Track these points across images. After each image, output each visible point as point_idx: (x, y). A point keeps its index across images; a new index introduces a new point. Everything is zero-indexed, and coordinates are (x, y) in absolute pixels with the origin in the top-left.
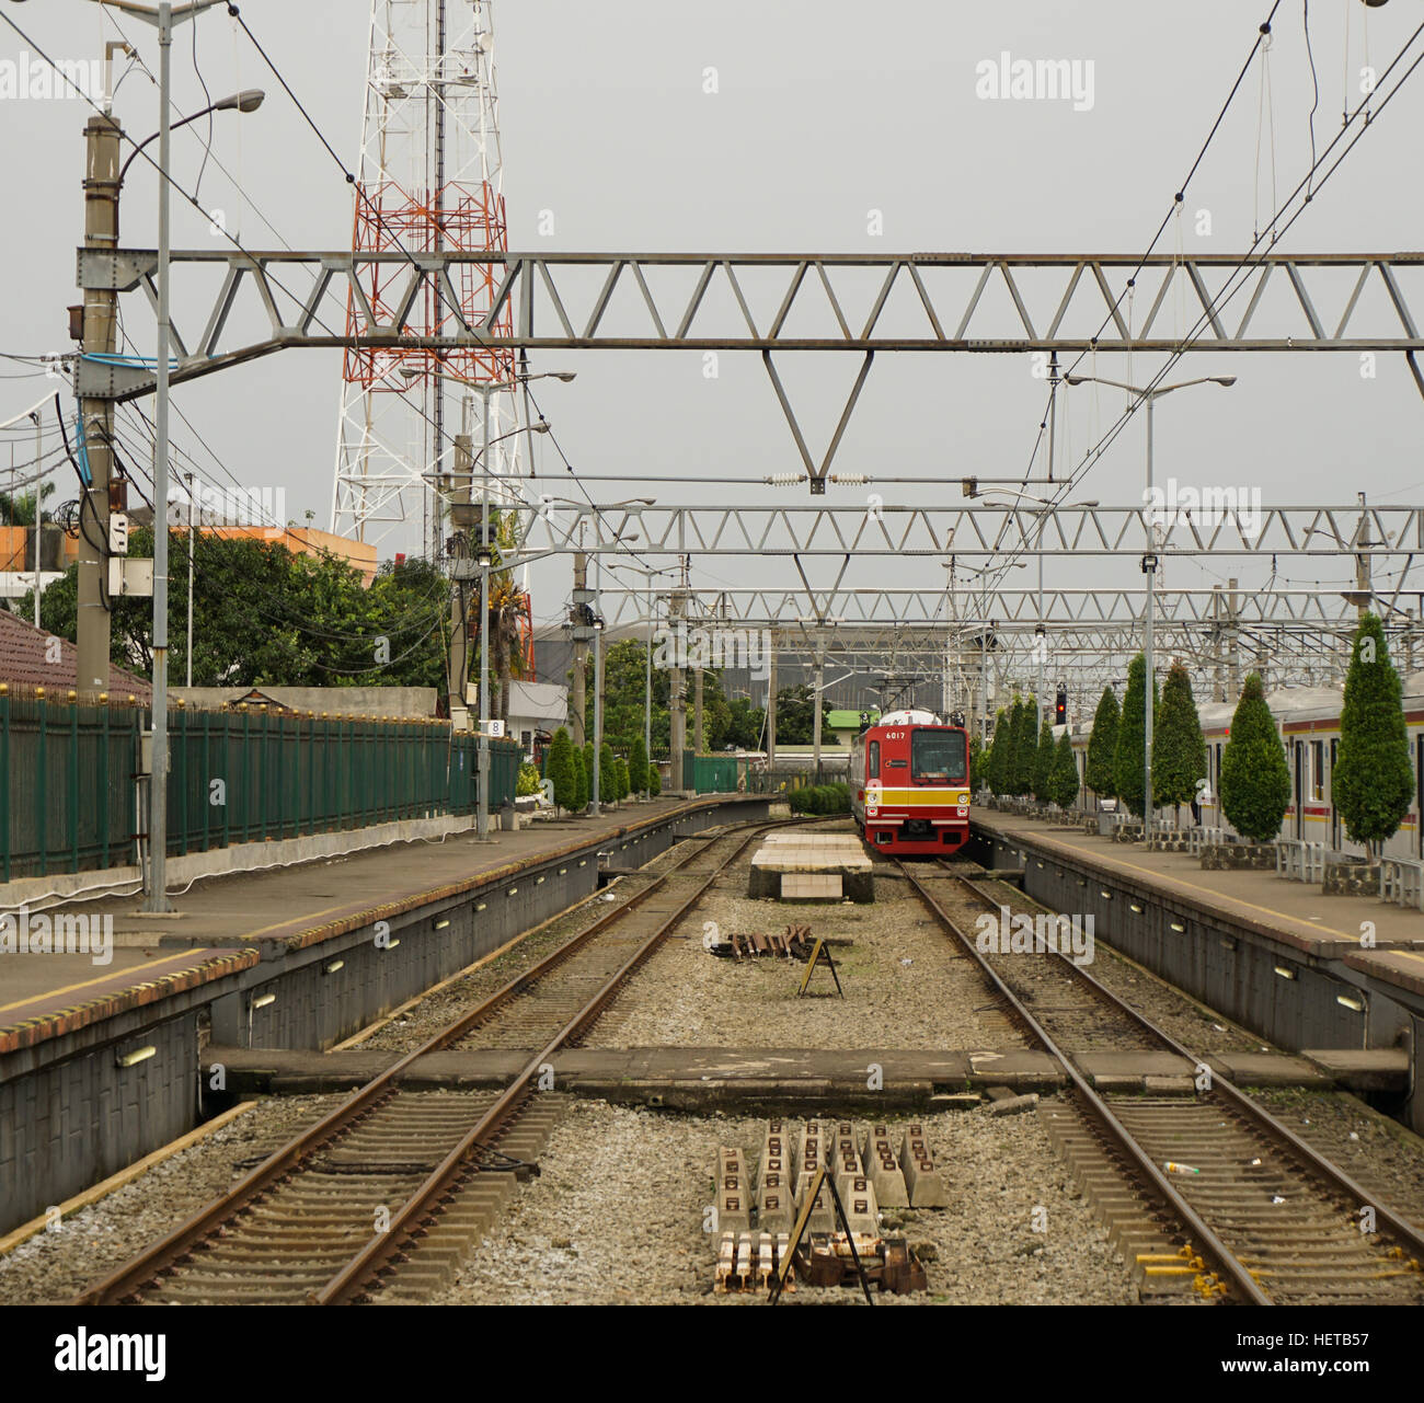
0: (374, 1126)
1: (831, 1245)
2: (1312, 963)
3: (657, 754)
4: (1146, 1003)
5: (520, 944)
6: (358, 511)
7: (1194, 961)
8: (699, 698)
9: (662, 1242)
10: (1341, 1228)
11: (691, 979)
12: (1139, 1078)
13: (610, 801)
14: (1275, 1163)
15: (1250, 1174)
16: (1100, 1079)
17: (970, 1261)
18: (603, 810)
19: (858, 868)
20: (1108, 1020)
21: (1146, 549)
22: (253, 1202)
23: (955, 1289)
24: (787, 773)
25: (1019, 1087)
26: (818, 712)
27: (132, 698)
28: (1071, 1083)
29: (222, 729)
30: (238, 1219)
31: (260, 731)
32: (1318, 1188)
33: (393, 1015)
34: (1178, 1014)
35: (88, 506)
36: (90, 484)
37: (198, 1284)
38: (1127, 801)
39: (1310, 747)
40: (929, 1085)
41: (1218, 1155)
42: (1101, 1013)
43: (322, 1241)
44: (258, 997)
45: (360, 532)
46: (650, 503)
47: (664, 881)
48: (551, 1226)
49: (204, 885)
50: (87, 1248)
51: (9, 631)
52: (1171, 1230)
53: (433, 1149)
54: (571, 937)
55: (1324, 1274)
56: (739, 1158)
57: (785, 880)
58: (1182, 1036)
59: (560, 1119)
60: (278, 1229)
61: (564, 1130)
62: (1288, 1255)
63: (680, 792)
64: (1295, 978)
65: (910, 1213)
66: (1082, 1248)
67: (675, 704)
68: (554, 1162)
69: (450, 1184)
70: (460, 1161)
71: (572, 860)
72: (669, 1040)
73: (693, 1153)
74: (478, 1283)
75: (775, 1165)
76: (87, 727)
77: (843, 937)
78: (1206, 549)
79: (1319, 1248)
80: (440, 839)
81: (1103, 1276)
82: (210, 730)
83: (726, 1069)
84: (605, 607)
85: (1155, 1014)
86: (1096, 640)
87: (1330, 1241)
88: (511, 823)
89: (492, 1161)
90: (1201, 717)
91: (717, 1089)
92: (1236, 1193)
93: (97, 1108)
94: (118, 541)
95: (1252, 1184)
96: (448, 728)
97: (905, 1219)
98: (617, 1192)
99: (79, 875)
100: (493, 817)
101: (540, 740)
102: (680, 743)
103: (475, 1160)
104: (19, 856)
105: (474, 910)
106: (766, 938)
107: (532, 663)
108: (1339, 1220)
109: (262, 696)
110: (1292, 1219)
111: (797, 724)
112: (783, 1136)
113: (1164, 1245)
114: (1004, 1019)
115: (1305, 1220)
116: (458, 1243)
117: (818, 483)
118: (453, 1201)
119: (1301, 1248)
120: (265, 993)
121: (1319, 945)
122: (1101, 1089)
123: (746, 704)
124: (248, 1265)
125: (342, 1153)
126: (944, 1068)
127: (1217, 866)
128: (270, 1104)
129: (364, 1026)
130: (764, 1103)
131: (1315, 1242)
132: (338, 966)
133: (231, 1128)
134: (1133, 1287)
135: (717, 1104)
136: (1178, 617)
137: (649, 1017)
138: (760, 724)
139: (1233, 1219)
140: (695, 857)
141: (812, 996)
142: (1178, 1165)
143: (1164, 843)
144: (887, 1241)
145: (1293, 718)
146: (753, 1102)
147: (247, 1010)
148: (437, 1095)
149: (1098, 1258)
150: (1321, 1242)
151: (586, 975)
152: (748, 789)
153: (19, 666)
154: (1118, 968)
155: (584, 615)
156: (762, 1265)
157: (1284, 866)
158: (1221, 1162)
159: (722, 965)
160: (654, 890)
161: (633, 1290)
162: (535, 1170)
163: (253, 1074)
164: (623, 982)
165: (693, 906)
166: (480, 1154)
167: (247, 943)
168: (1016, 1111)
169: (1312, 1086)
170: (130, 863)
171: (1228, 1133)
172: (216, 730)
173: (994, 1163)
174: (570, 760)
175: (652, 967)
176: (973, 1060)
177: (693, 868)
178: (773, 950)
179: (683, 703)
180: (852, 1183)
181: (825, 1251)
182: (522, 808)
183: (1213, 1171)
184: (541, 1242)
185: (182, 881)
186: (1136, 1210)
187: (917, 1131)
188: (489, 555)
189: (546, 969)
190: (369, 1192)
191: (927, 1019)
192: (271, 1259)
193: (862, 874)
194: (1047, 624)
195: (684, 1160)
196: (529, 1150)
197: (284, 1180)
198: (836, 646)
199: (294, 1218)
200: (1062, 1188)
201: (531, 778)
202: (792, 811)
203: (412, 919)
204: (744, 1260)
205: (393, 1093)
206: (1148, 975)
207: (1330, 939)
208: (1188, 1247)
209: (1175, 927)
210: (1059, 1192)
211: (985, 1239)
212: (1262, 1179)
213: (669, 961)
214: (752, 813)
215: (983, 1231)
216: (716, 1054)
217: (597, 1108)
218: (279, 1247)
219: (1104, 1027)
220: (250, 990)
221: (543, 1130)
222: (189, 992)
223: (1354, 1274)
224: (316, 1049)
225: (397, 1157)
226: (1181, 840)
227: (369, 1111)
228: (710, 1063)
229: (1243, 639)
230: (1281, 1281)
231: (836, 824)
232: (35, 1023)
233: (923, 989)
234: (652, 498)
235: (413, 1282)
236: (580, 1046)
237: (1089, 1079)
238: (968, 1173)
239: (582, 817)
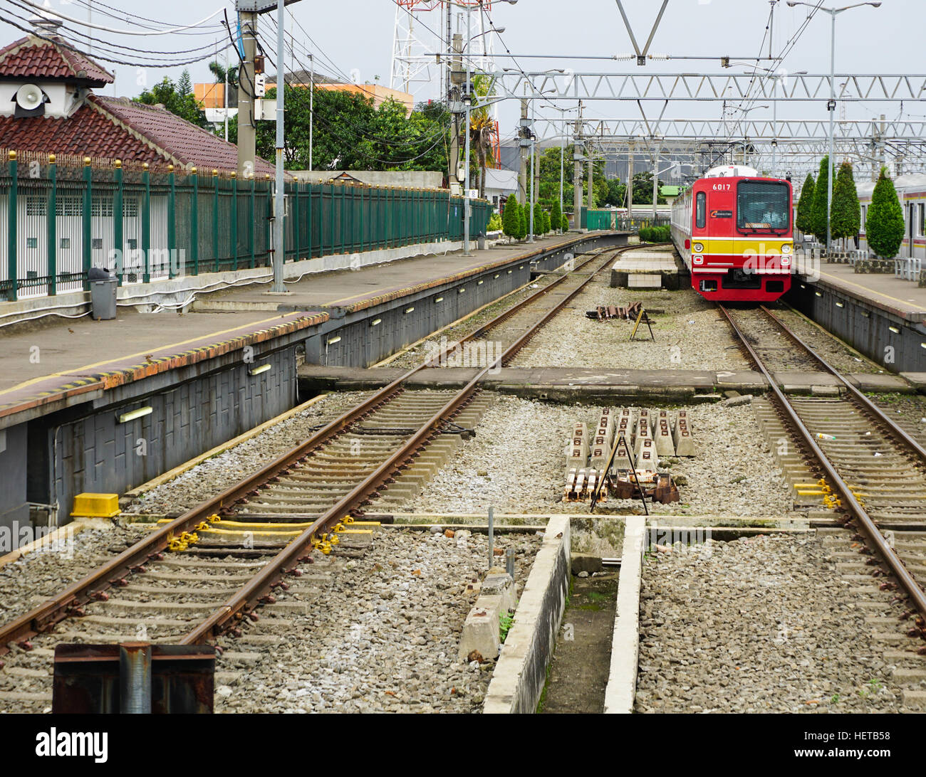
0: (389, 408)
1: (628, 476)
2: (907, 325)
3: (567, 209)
4: (820, 346)
5: (483, 311)
6: (405, 76)
7: (848, 323)
8: (590, 179)
9: (538, 473)
10: (910, 470)
11: (572, 330)
12: (809, 387)
13: (540, 234)
14: (878, 434)
15: (864, 440)
16: (787, 387)
17: (705, 486)
18: (535, 239)
19: (670, 271)
20: (797, 355)
21: (830, 98)
22: (316, 449)
23: (695, 501)
24: (638, 220)
25: (742, 391)
26: (656, 186)
27: (267, 176)
28: (771, 389)
29: (319, 193)
30: (307, 458)
31: (341, 195)
32: (900, 448)
33: (408, 349)
34: (836, 352)
35: (243, 71)
36: (244, 58)
37: (280, 493)
38: (818, 235)
39: (918, 206)
40: (693, 389)
41: (847, 429)
42: (794, 351)
43: (351, 471)
44: (330, 338)
45: (406, 88)
46: (561, 71)
47: (566, 277)
48: (479, 463)
49: (307, 277)
50: (222, 473)
51: (204, 139)
52: (816, 470)
53: (419, 421)
54: (512, 306)
55: (897, 495)
56: (584, 429)
57: (630, 277)
58: (836, 364)
59: (490, 406)
60: (328, 464)
61: (492, 412)
62: (878, 485)
63: (579, 230)
64: (900, 333)
65: (675, 459)
66: (767, 479)
67: (577, 181)
68: (484, 429)
69: (424, 440)
70: (431, 428)
71: (516, 266)
72: (556, 363)
73: (562, 425)
74: (433, 495)
75: (602, 432)
76: (242, 191)
77: (659, 308)
78: (864, 97)
79: (897, 481)
80: (443, 254)
81: (776, 496)
82: (312, 193)
83: (583, 379)
84: (537, 129)
85: (823, 352)
86: (807, 148)
87: (903, 478)
88: (483, 246)
89: (449, 428)
90: (858, 190)
91: (577, 390)
92: (855, 450)
93: (238, 397)
94: (260, 90)
95: (864, 445)
96: (448, 194)
97: (672, 462)
98: (517, 446)
99: (237, 272)
100: (473, 242)
101: (503, 201)
102: (579, 202)
103: (440, 428)
104: (203, 261)
105: (458, 293)
106: (616, 309)
107: (499, 160)
108: (909, 466)
109: (348, 176)
110: (883, 465)
111: (644, 193)
112: (610, 417)
113: (811, 478)
114: (740, 354)
115: (891, 465)
116: (424, 473)
117: (641, 59)
118: (424, 450)
119: (887, 481)
120: (336, 336)
121: (911, 315)
122: (787, 393)
123: (617, 182)
124: (309, 484)
125: (368, 423)
126: (702, 380)
127: (863, 271)
128: (334, 396)
129: (393, 353)
130: (603, 398)
131: (894, 478)
132: (378, 321)
133: (311, 409)
134: (792, 501)
135: (577, 398)
136: (852, 135)
137: (547, 351)
138: (624, 194)
139: (851, 465)
140: (585, 264)
141: (638, 340)
142: (824, 435)
143: (836, 259)
144: (660, 475)
145: (909, 191)
146: (596, 398)
147: (325, 345)
148: (425, 392)
149: (774, 485)
150: (898, 478)
151: (516, 327)
152: (617, 228)
153: (207, 158)
154: (807, 327)
155: (526, 133)
156: (588, 487)
157: (899, 272)
158: (850, 433)
159: (591, 323)
160: (560, 282)
161: (518, 500)
162: (473, 434)
163: (326, 380)
164: (534, 332)
165: (579, 291)
166: (443, 425)
167: (325, 309)
168: (740, 404)
169: (904, 392)
170: (267, 265)
171: (854, 418)
172: (316, 193)
173: (725, 432)
174: (517, 212)
175: (552, 324)
176: (719, 376)
177: (583, 271)
178: (620, 315)
179: (581, 181)
180: (643, 442)
181: (625, 480)
182: (490, 238)
183: (844, 438)
184: (472, 472)
185: (297, 275)
186: (798, 459)
187: (683, 414)
188: (470, 99)
189: (495, 324)
190: (380, 444)
191: (698, 353)
192: (322, 480)
193: (672, 275)
194: (778, 139)
195: (556, 429)
196: (470, 422)
197: (334, 438)
198: (665, 151)
199: (339, 458)
200: (760, 446)
201: (497, 222)
202: (641, 240)
203: (420, 297)
204: (579, 484)
205: (401, 391)
206: (823, 331)
207: (917, 311)
208: (823, 480)
209: (839, 305)
210: (758, 449)
211: (714, 474)
212: (870, 443)
213: (562, 320)
214: (618, 241)
215: (714, 470)
216: (578, 371)
217: (511, 400)
218: (327, 474)
219: (794, 359)
220: (327, 334)
221: (480, 412)
222: (288, 335)
223: (914, 496)
224: (365, 367)
225: (398, 425)
226: (846, 257)
227: (386, 401)
228: (574, 376)
229: (888, 148)
230: (872, 499)
231: (664, 247)
232: (197, 351)
233: (698, 337)
234: (562, 69)
235: (396, 494)
236: (507, 366)
237: (781, 387)
238: (710, 438)
239: (524, 242)
